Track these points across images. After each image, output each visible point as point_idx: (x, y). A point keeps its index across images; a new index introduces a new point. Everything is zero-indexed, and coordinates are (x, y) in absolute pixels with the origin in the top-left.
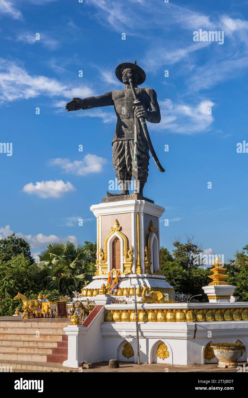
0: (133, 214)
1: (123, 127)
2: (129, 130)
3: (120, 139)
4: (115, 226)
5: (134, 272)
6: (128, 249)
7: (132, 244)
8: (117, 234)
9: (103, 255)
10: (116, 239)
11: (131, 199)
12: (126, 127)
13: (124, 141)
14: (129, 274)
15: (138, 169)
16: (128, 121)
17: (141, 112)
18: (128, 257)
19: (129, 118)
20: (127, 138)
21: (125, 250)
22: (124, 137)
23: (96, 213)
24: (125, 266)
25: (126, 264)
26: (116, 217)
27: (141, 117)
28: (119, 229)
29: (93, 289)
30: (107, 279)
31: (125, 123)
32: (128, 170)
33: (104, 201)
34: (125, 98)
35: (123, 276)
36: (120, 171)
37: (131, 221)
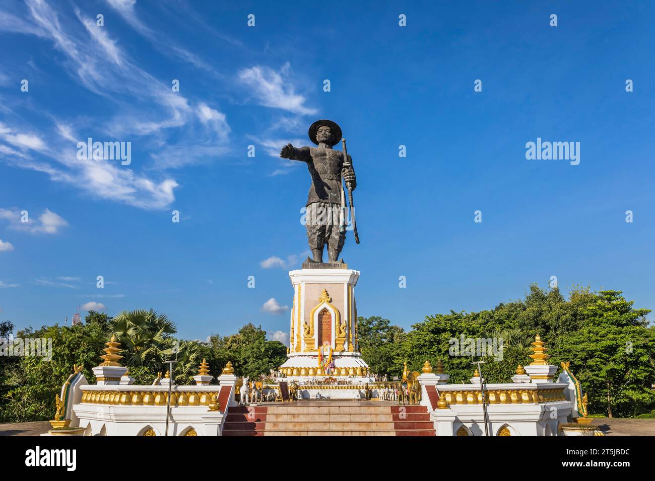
0: (346, 286)
1: (325, 188)
2: (334, 193)
3: (324, 201)
4: (324, 296)
5: (346, 350)
6: (340, 323)
7: (345, 317)
8: (326, 305)
9: (308, 329)
10: (324, 311)
11: (341, 268)
12: (329, 188)
13: (327, 203)
14: (343, 351)
15: (340, 237)
16: (331, 182)
17: (351, 176)
18: (340, 332)
19: (332, 179)
20: (331, 200)
21: (337, 325)
22: (327, 199)
23: (294, 280)
24: (337, 342)
25: (338, 340)
26: (325, 287)
27: (350, 181)
28: (329, 300)
29: (293, 368)
30: (317, 356)
31: (328, 185)
32: (327, 236)
33: (305, 266)
34: (328, 157)
35: (336, 353)
36: (318, 236)
37: (343, 292)
